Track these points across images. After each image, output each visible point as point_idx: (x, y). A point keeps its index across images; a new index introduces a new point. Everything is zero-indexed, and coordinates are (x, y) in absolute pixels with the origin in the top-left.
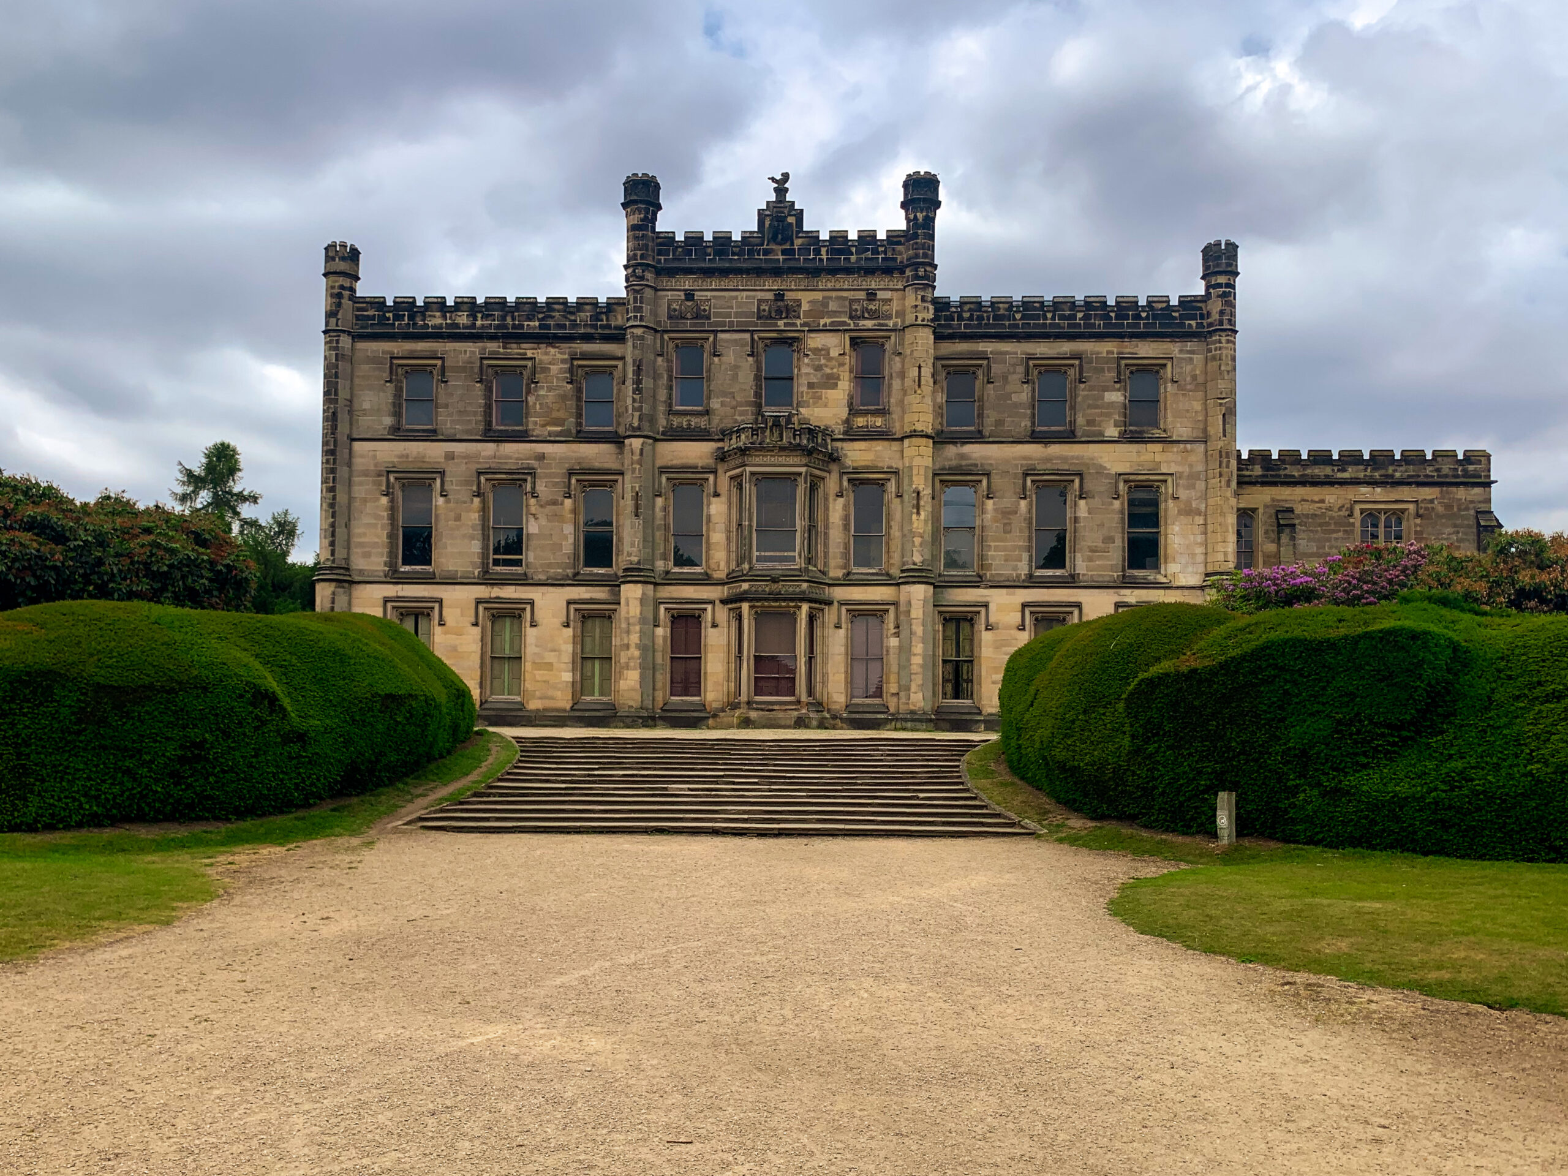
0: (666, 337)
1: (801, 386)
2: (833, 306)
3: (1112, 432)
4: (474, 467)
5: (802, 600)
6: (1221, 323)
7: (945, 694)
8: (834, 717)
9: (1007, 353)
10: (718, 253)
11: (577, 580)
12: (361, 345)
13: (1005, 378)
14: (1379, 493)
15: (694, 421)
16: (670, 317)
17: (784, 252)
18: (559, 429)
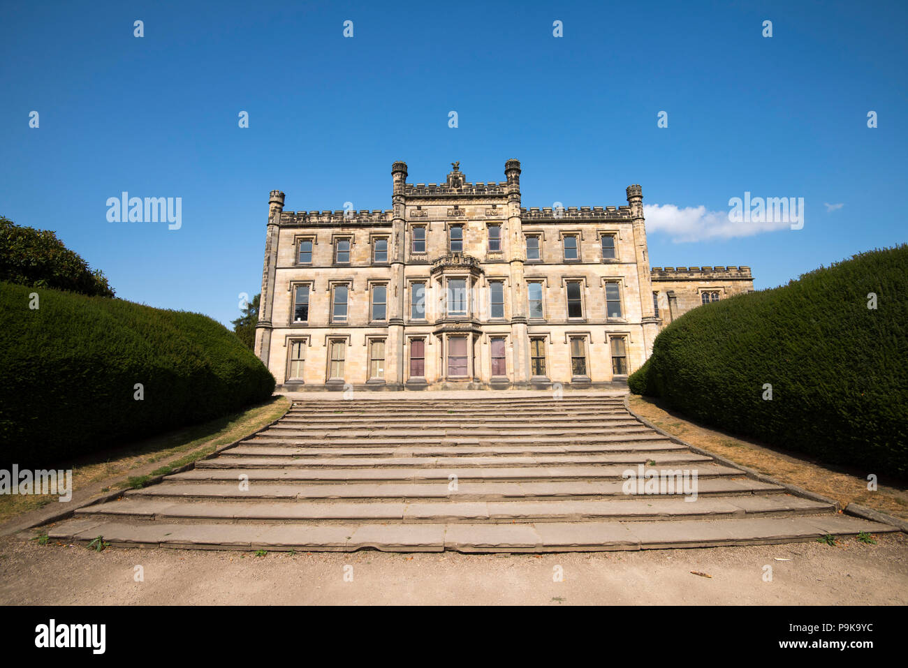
0: (409, 224)
1: (465, 243)
2: (478, 211)
3: (597, 260)
4: (327, 279)
5: (470, 331)
6: (638, 216)
7: (533, 373)
8: (485, 384)
9: (551, 229)
10: (432, 191)
11: (370, 326)
12: (282, 231)
13: (551, 238)
14: (708, 284)
15: (421, 257)
16: (411, 216)
17: (458, 191)
18: (363, 262)
